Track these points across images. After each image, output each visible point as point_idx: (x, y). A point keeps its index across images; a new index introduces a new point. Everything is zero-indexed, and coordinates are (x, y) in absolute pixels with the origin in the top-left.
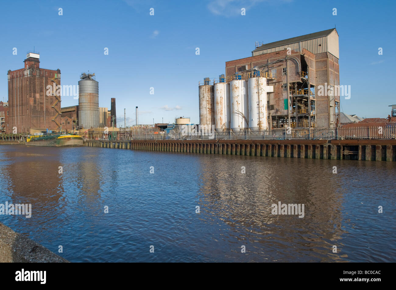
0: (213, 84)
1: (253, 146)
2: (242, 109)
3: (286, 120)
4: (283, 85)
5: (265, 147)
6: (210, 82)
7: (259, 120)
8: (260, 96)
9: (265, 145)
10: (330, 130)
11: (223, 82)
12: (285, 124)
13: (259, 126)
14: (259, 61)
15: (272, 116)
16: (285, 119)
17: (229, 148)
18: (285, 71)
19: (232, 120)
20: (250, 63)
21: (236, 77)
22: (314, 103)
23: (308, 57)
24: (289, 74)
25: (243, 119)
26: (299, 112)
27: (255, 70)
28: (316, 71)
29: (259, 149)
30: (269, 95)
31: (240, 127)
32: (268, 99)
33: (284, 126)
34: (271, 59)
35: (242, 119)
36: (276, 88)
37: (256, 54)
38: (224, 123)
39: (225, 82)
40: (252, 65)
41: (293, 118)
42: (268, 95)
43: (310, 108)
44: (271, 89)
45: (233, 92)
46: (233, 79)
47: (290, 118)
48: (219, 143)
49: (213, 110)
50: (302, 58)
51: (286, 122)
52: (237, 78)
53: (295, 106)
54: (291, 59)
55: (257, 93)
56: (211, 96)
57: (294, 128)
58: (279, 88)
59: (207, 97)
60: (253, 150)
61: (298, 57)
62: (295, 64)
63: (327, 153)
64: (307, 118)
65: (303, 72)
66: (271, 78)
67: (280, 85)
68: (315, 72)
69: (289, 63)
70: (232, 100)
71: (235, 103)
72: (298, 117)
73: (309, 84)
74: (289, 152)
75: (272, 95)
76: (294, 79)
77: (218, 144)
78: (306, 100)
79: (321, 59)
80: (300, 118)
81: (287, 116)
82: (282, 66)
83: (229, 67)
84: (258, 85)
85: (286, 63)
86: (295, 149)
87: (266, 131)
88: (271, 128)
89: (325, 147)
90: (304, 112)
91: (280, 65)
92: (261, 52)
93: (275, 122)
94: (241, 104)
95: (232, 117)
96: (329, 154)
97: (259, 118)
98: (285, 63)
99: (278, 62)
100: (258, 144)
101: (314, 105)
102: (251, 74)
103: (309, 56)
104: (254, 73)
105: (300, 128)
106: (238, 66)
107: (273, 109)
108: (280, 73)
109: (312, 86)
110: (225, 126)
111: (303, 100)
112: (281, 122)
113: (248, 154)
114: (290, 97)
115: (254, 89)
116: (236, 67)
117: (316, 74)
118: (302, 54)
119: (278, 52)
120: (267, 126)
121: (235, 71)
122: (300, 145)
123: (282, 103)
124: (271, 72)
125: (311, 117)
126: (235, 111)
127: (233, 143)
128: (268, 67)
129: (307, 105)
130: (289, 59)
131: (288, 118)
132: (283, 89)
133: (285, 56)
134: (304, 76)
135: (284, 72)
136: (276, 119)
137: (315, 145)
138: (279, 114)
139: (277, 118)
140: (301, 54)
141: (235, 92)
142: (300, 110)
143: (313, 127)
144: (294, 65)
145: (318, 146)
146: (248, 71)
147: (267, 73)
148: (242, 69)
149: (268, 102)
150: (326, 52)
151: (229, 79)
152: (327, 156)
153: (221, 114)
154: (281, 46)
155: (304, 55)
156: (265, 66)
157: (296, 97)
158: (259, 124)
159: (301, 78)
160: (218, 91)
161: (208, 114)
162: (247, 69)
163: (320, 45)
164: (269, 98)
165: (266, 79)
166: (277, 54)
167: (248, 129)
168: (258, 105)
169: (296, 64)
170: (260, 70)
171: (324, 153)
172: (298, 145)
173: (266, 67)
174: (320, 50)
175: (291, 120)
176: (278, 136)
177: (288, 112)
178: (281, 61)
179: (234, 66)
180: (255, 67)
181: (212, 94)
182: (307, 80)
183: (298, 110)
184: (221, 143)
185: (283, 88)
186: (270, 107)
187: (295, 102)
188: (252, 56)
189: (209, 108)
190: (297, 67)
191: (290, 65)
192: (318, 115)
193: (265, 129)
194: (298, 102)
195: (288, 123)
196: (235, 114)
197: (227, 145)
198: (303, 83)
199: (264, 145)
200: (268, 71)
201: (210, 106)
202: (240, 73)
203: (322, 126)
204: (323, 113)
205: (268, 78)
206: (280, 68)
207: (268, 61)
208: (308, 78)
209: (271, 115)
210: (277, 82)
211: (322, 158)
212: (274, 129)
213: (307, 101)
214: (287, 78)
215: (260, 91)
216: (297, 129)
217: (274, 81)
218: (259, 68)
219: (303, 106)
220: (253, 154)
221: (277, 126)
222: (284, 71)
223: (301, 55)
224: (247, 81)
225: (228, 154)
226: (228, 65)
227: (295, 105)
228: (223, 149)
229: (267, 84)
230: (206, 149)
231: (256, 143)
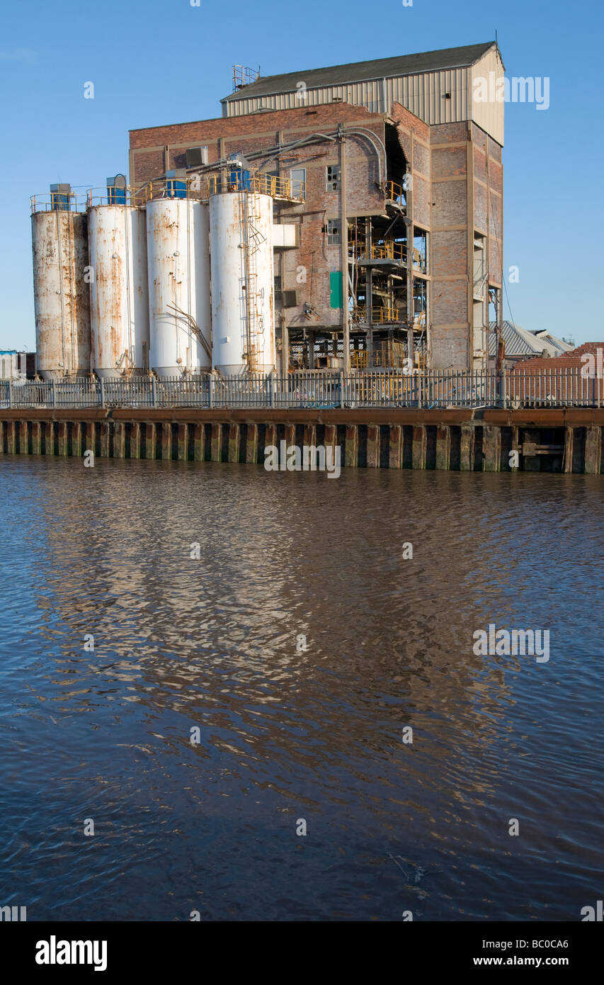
0: (83, 210)
1: (234, 430)
2: (189, 303)
3: (335, 344)
4: (327, 223)
5: (274, 432)
6: (72, 201)
7: (249, 341)
8: (251, 257)
9: (275, 428)
10: (472, 377)
11: (123, 201)
12: (331, 357)
13: (249, 363)
14: (247, 137)
15: (289, 328)
16: (331, 338)
17: (150, 437)
18: (334, 174)
19: (155, 338)
20: (215, 141)
21: (170, 188)
22: (425, 287)
23: (408, 133)
24: (347, 189)
25: (194, 336)
26: (376, 317)
27: (234, 168)
28: (433, 183)
29: (253, 440)
30: (281, 256)
31: (184, 364)
32: (277, 270)
33: (328, 361)
34: (287, 132)
35: (190, 336)
36: (305, 234)
37: (235, 109)
38: (127, 351)
39: (128, 202)
40: (223, 148)
41: (357, 336)
42: (278, 255)
43: (411, 304)
44: (286, 234)
45: (156, 241)
46: (158, 195)
47: (347, 335)
48: (115, 419)
49: (86, 304)
50: (392, 134)
51: (336, 350)
52: (173, 193)
53: (363, 298)
54: (356, 135)
55: (240, 247)
56: (78, 252)
57: (361, 368)
58: (312, 234)
59: (63, 254)
60: (235, 443)
61: (379, 132)
62: (368, 154)
63: (470, 452)
64: (401, 336)
65: (393, 183)
66: (289, 198)
67: (317, 223)
68: (429, 186)
69: (348, 148)
70: (153, 269)
71: (166, 281)
72: (374, 333)
73: (410, 225)
74: (352, 450)
75: (290, 257)
76: (363, 205)
77: (111, 424)
78: (400, 278)
79: (449, 142)
80: (381, 336)
81: (339, 329)
82: (323, 159)
83: (143, 150)
84: (245, 220)
85: (340, 150)
86: (373, 439)
87: (269, 378)
88: (287, 368)
89: (467, 432)
90: (393, 318)
91: (319, 156)
92: (253, 106)
93: (300, 349)
94: (185, 284)
95: (156, 331)
96: (479, 454)
97: (248, 335)
98: (336, 147)
99: (313, 144)
100: (249, 422)
101: (425, 294)
102: (219, 180)
103: (413, 130)
104: (233, 178)
105: (380, 370)
106: (176, 150)
107: (294, 305)
108: (318, 183)
109: (419, 232)
110: (131, 361)
111: (391, 278)
112: (317, 348)
113: (216, 456)
114: (350, 265)
115: (231, 233)
116: (168, 153)
117: (433, 191)
118: (392, 123)
119: (311, 110)
120: (275, 364)
121: (164, 168)
122: (388, 426)
123: (323, 287)
124: (288, 176)
125: (415, 335)
126: (166, 309)
127: (164, 420)
128: (277, 159)
129: (402, 293)
130: (348, 134)
131: (341, 336)
132: (327, 239)
133: (335, 126)
134: (395, 198)
135: (330, 178)
136: (301, 339)
137: (435, 427)
138: (313, 322)
139: (305, 336)
140: (389, 122)
141: (165, 239)
142: (382, 311)
143: (421, 367)
144: (365, 159)
145: (443, 428)
146: (207, 170)
147: (274, 182)
148: (189, 160)
149: (278, 280)
150: (466, 122)
151: (141, 194)
152: (473, 462)
153: (117, 317)
154: (321, 88)
155: (398, 127)
156: (268, 155)
157: (369, 267)
158: (248, 355)
159: (386, 202)
160: (102, 237)
161: (67, 318)
162: (206, 160)
163: (448, 96)
164: (280, 265)
165: (271, 199)
166: (308, 114)
167: (210, 370)
168: (244, 288)
169: (372, 154)
170: (253, 169)
171: (462, 450)
172: (381, 426)
173: (272, 158)
174: (448, 114)
175: (351, 343)
176: (312, 395)
177: (342, 316)
178: (322, 141)
179: (161, 148)
180: (233, 156)
181: (82, 245)
182: (404, 211)
183: (374, 308)
184: (123, 419)
185: (329, 234)
186: (284, 298)
187: (364, 282)
188: (220, 116)
189: (70, 296)
190: (373, 166)
191: (351, 159)
192: (438, 328)
193: (267, 371)
194: (375, 284)
195: (342, 351)
196: (163, 320)
197: (144, 427)
198: (389, 222)
199: (272, 425)
200: (277, 173)
201: (74, 286)
202: (181, 175)
203: (448, 365)
204: (451, 322)
205: (278, 197)
206: (316, 164)
207: (277, 136)
208: (409, 204)
209: (286, 324)
210: (308, 214)
211: (456, 466)
212: (295, 372)
213: (404, 282)
214: (340, 200)
215: (251, 243)
216: (370, 371)
217: (298, 210)
218: (249, 160)
219: (391, 299)
220: (234, 456)
221: (305, 363)
222: (332, 175)
223: (387, 125)
224: (207, 205)
225: (147, 456)
226: (138, 142)
227: (363, 294)
228: (127, 439)
229: (274, 217)
230: (66, 442)
231: (245, 421)
